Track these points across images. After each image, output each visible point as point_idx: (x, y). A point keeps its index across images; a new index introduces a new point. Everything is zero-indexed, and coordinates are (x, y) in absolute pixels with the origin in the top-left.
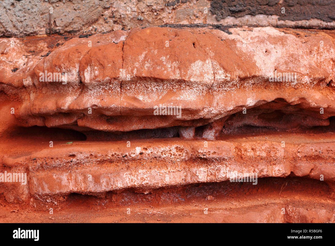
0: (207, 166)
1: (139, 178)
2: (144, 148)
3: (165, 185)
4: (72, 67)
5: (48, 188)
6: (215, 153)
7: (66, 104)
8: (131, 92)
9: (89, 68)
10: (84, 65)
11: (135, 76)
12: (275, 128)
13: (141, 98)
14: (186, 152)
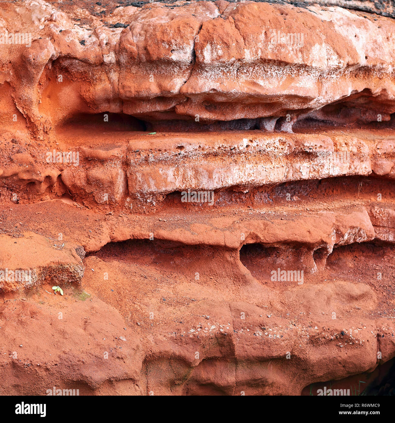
0: (309, 161)
1: (246, 174)
2: (250, 140)
3: (269, 183)
4: (185, 44)
5: (155, 185)
6: (321, 146)
7: (176, 87)
8: (248, 76)
9: (208, 47)
10: (203, 42)
11: (259, 58)
12: (332, 123)
13: (261, 82)
14: (288, 145)
